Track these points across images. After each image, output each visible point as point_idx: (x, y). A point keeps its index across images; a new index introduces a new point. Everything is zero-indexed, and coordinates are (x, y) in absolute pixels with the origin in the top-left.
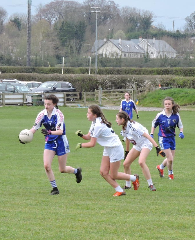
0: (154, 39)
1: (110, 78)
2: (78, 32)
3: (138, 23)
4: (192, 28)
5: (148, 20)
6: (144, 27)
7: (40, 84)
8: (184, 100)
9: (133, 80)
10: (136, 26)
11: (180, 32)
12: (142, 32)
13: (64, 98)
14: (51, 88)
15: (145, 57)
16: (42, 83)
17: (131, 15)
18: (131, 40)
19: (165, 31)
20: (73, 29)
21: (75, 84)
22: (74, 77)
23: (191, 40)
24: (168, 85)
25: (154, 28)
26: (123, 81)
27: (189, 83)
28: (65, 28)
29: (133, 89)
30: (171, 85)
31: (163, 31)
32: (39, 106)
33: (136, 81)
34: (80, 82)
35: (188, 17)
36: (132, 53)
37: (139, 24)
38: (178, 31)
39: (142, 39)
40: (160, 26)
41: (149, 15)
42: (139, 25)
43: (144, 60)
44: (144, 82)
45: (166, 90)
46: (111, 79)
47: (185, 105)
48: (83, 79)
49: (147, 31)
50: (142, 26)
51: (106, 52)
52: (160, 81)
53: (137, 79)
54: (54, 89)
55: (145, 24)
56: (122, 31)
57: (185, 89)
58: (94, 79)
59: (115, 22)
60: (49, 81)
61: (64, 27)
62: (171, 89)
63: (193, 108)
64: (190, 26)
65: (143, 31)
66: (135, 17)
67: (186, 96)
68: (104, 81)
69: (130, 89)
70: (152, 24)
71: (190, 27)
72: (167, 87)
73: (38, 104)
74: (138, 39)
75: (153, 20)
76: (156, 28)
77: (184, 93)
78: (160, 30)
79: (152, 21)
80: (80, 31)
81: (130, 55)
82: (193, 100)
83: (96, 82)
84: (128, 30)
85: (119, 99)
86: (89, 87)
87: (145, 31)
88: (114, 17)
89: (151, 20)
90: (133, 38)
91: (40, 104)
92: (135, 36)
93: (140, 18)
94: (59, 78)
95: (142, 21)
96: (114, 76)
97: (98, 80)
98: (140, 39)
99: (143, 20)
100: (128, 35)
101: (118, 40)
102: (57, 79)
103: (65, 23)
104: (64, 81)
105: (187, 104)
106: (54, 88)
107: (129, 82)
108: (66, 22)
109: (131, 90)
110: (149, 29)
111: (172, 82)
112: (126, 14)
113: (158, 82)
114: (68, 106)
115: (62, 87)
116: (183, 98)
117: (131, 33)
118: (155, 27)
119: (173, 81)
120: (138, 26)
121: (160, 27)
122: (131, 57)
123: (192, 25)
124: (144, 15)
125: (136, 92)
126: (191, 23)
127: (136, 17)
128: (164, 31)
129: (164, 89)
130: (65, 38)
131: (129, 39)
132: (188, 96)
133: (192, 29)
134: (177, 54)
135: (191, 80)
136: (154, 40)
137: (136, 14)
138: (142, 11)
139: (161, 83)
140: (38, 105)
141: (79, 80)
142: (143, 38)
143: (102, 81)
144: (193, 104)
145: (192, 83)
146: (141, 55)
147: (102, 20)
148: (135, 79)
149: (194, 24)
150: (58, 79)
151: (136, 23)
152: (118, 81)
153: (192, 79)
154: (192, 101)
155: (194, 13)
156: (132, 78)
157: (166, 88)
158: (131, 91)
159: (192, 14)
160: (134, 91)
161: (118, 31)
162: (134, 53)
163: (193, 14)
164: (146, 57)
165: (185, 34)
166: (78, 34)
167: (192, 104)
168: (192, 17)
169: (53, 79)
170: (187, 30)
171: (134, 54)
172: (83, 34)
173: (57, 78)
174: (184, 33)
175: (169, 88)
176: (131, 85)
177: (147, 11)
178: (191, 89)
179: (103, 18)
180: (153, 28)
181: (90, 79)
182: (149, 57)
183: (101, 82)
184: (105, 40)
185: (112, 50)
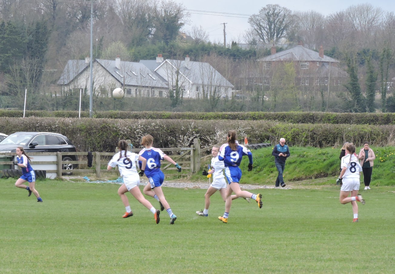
0: (188, 59)
1: (144, 126)
2: (33, 43)
3: (152, 27)
4: (263, 39)
5: (174, 21)
6: (165, 36)
7: (3, 136)
8: (297, 170)
9: (190, 130)
10: (149, 33)
11: (240, 46)
12: (162, 45)
13: (57, 163)
14: (27, 145)
15: (172, 96)
16: (7, 136)
17: (138, 11)
18: (141, 61)
19: (209, 43)
20: (22, 37)
21: (73, 138)
22: (72, 123)
23: (262, 62)
24: (262, 141)
25: (185, 37)
26: (171, 132)
27: (305, 136)
28: (6, 36)
29: (194, 147)
30: (268, 139)
31: (203, 43)
32: (10, 178)
33: (197, 133)
34: (83, 133)
35: (254, 16)
36: (143, 87)
37: (154, 29)
38: (234, 44)
39: (162, 59)
40: (198, 34)
41: (175, 10)
42: (156, 32)
43: (171, 102)
44: (214, 133)
45: (259, 149)
46: (147, 128)
47: (299, 179)
48: (89, 127)
49: (171, 43)
50: (161, 34)
51: (93, 84)
52: (247, 132)
53: (200, 128)
54: (32, 146)
55: (167, 29)
56: (121, 44)
57: (297, 148)
58: (111, 128)
59: (106, 25)
60: (20, 131)
61: (5, 33)
62: (270, 147)
63: (316, 185)
64: (259, 34)
65: (162, 43)
66: (147, 15)
67: (301, 162)
68: (132, 131)
69: (185, 147)
70: (182, 30)
71: (258, 36)
72: (260, 144)
73: (7, 175)
74: (155, 59)
75: (183, 22)
76: (189, 37)
77: (296, 156)
78: (197, 41)
79: (182, 24)
80: (37, 41)
81: (138, 93)
82: (315, 169)
83: (117, 132)
84: (133, 42)
85: (165, 167)
86: (101, 143)
87: (167, 43)
88: (104, 14)
89: (179, 22)
90: (145, 58)
91: (11, 175)
92: (147, 53)
93: (157, 17)
94: (41, 126)
95: (161, 24)
96: (152, 123)
97: (119, 130)
98: (159, 60)
99: (162, 20)
100: (133, 50)
101: (113, 61)
102: (35, 128)
103: (6, 25)
104: (51, 130)
105: (304, 177)
106: (31, 144)
107: (184, 133)
108: (9, 24)
109: (188, 148)
110: (175, 39)
111: (270, 134)
112: (128, 10)
113: (242, 133)
114: (66, 180)
115: (47, 143)
116: (294, 165)
117: (140, 48)
118: (187, 36)
119: (273, 131)
120: (153, 33)
121: (198, 37)
122: (140, 94)
123: (263, 31)
124: (165, 11)
125: (199, 152)
126: (260, 29)
127: (149, 15)
128: (206, 43)
129: (256, 149)
130: (7, 55)
131: (136, 59)
132: (305, 161)
133: (261, 40)
134: (234, 91)
135: (309, 131)
136: (187, 62)
137: (149, 9)
138: (160, 3)
139: (249, 136)
140: (8, 178)
141: (81, 130)
142: (165, 57)
143: (127, 131)
144: (316, 178)
145: (311, 136)
146: (161, 93)
147: (77, 21)
148: (195, 128)
149: (266, 29)
150: (38, 127)
151: (148, 26)
152: (160, 132)
153: (311, 129)
154: (312, 171)
155: (266, 7)
156: (190, 125)
157: (260, 147)
158: (190, 152)
159: (262, 10)
160: (194, 150)
161: (114, 44)
162: (147, 87)
163: (264, 9)
164: (175, 95)
165: (250, 50)
166: (32, 48)
167: (313, 178)
168: (264, 16)
169: (27, 128)
170: (254, 42)
171: (147, 89)
172: (43, 48)
173: (37, 125)
174: (248, 49)
175: (264, 146)
176: (188, 140)
177: (170, 4)
178: (309, 148)
179: (80, 16)
180: (182, 38)
181: (105, 127)
182: (181, 96)
183: (126, 133)
184: (87, 60)
185: (104, 81)
